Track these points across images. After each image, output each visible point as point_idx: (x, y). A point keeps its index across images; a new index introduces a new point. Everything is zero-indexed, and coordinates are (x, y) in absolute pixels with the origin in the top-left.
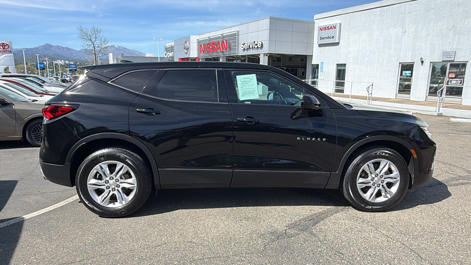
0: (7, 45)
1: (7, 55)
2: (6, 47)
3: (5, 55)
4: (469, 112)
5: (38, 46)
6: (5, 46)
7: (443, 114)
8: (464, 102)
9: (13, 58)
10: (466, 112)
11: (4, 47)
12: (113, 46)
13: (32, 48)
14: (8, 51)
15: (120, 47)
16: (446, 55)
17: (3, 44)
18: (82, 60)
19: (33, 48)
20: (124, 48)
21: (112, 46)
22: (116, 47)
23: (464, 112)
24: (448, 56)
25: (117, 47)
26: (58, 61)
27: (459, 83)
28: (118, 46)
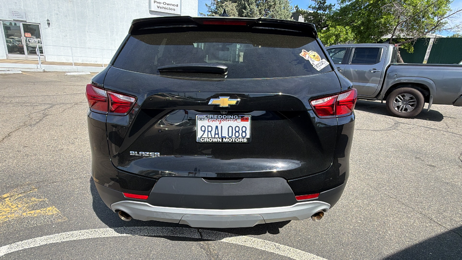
4: (67, 67)
7: (45, 70)
8: (48, 59)
10: (65, 67)
16: (17, 15)
23: (63, 67)
24: (19, 16)
27: (38, 42)
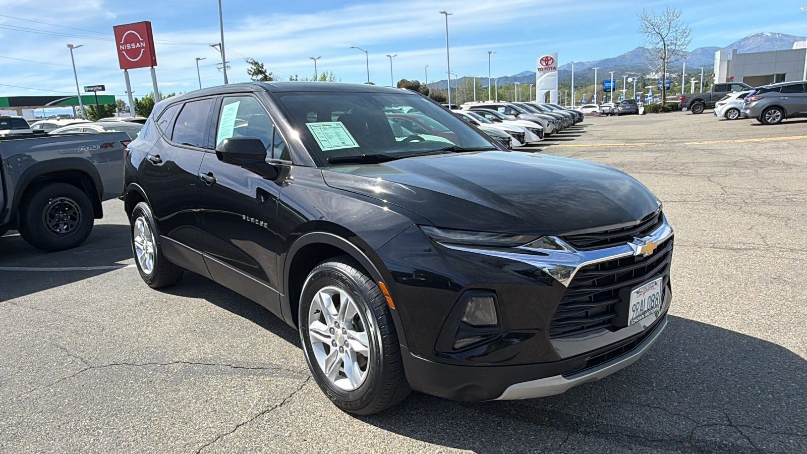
0: (551, 58)
1: (549, 73)
2: (550, 62)
3: (547, 74)
5: (625, 52)
6: (548, 60)
9: (557, 77)
11: (547, 62)
12: (761, 34)
13: (616, 57)
14: (552, 67)
15: (775, 34)
17: (547, 57)
18: (695, 68)
19: (618, 57)
20: (785, 35)
21: (757, 34)
22: (767, 36)
25: (769, 35)
26: (651, 74)
28: (770, 33)
